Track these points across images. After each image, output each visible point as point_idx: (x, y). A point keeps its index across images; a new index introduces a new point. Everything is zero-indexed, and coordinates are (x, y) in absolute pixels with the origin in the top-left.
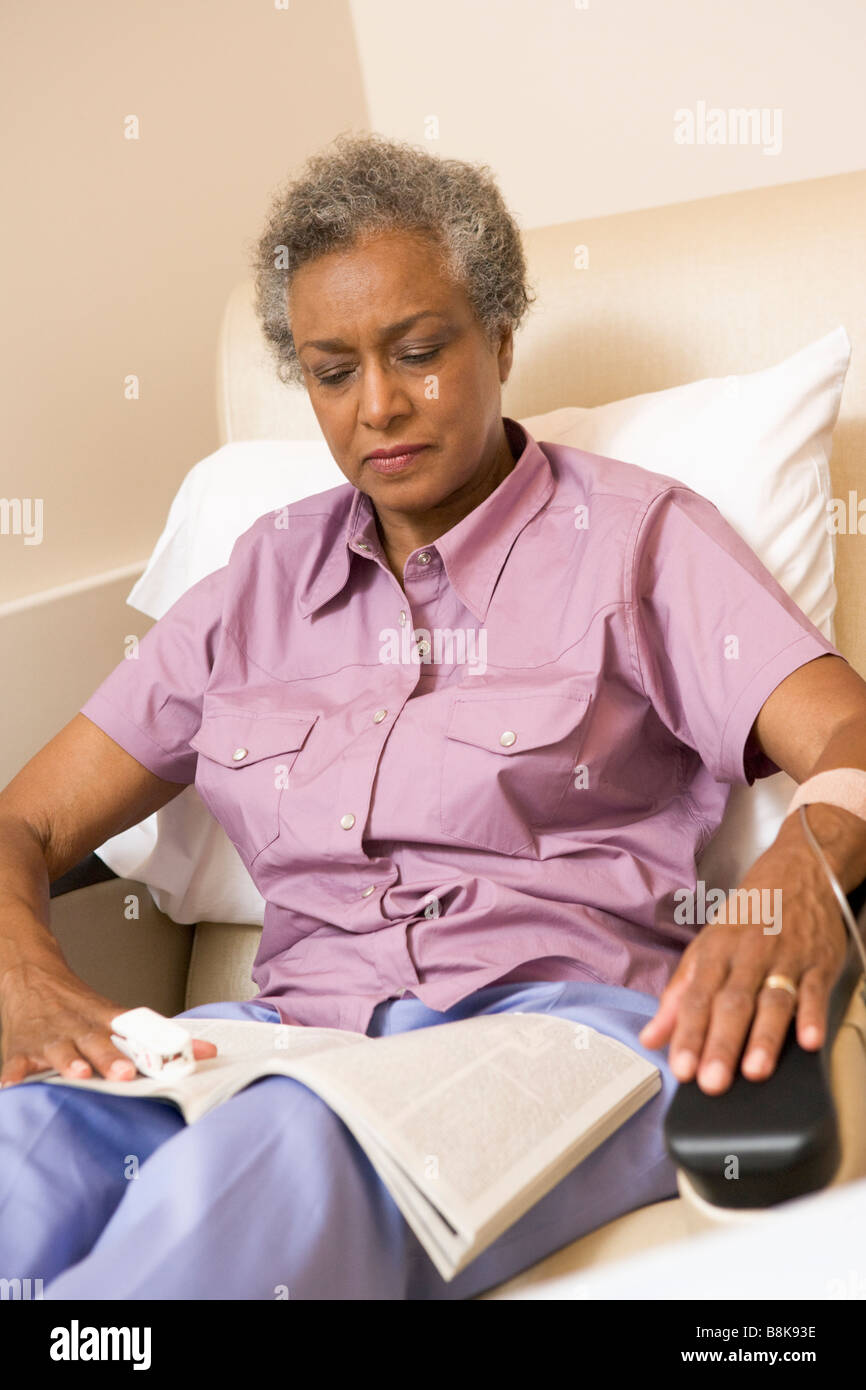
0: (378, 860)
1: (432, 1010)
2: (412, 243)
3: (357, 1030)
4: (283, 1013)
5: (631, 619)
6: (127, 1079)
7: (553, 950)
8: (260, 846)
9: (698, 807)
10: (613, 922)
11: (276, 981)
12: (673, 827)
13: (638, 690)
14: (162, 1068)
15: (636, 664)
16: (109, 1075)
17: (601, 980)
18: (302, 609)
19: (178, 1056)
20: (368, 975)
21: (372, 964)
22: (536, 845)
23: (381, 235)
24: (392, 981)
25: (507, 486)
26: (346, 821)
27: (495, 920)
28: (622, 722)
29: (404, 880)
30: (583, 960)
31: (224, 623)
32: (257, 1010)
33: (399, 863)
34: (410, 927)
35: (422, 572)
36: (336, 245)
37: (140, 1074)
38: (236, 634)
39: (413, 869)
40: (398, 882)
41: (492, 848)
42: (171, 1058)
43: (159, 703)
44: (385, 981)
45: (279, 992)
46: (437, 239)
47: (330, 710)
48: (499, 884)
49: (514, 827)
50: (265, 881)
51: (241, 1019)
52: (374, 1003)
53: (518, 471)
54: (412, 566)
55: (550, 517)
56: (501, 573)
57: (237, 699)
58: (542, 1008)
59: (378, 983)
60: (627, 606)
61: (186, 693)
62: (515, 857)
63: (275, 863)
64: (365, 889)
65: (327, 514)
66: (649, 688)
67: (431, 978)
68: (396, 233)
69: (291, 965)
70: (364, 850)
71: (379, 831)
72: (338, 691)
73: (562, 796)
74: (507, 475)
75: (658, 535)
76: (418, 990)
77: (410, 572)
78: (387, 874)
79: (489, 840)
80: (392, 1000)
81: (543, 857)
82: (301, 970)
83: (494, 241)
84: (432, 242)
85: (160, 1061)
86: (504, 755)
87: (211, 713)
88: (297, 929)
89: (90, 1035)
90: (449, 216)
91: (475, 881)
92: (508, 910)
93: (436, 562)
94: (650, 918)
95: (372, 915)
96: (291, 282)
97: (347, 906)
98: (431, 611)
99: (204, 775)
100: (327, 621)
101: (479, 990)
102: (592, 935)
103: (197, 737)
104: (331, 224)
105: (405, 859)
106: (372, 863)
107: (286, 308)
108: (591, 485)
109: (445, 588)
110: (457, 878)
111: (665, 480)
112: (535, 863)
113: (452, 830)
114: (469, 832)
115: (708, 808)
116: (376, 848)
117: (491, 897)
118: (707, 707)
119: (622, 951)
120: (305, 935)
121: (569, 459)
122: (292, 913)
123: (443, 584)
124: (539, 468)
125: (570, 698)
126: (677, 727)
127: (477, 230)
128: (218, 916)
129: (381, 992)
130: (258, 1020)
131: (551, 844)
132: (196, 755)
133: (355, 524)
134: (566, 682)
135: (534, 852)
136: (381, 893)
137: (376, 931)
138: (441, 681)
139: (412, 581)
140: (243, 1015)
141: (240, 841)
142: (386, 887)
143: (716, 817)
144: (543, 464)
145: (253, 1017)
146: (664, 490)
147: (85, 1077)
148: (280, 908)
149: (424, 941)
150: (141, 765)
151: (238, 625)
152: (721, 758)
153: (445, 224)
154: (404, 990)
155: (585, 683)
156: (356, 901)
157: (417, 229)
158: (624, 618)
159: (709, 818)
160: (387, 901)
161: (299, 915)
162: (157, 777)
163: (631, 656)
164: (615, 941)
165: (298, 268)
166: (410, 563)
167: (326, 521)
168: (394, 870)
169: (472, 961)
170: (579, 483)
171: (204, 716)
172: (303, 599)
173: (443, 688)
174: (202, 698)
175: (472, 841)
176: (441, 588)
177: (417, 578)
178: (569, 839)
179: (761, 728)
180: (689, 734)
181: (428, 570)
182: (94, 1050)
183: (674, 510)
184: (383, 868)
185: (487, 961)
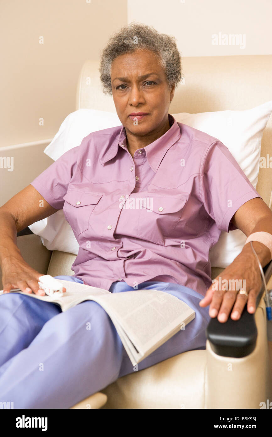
0: (117, 240)
1: (130, 286)
2: (151, 54)
3: (106, 289)
4: (84, 282)
5: (201, 179)
6: (42, 295)
7: (166, 273)
8: (82, 231)
9: (211, 236)
10: (183, 267)
11: (81, 271)
12: (204, 241)
13: (200, 200)
14: (53, 294)
15: (201, 192)
16: (36, 293)
17: (179, 283)
18: (101, 162)
19: (58, 291)
20: (110, 273)
21: (112, 270)
22: (164, 242)
23: (142, 51)
24: (117, 276)
25: (167, 134)
26: (109, 227)
27: (150, 262)
28: (194, 209)
29: (124, 247)
30: (174, 277)
31: (78, 163)
32: (76, 279)
33: (123, 241)
34: (125, 261)
35: (140, 156)
36: (129, 51)
37: (46, 295)
38: (81, 167)
39: (127, 244)
40: (122, 247)
41: (151, 241)
42: (56, 291)
43: (55, 184)
44: (115, 276)
45: (82, 275)
46: (158, 55)
47: (107, 193)
48: (152, 252)
49: (159, 236)
50: (82, 241)
51: (71, 281)
52: (112, 282)
53: (171, 130)
54: (136, 154)
55: (179, 145)
56: (163, 159)
57: (79, 186)
58: (162, 289)
59: (113, 276)
60: (201, 175)
61: (63, 183)
62: (158, 244)
63: (85, 237)
64: (112, 248)
65: (111, 135)
66: (203, 200)
67: (129, 277)
68: (147, 51)
69: (85, 267)
70: (114, 237)
71: (119, 231)
72: (110, 188)
73: (174, 228)
74: (168, 130)
75: (211, 155)
76: (125, 280)
77: (136, 155)
78: (120, 244)
79: (151, 238)
80: (117, 281)
81: (166, 245)
82: (90, 269)
83: (175, 58)
84: (157, 55)
85: (53, 292)
86: (159, 214)
87: (70, 190)
88: (89, 257)
89: (31, 281)
90: (162, 49)
91: (146, 250)
92: (154, 260)
93: (144, 153)
94: (194, 267)
95: (114, 256)
96: (112, 62)
97: (106, 252)
98: (140, 168)
99: (66, 208)
100: (108, 167)
101: (144, 282)
102: (177, 270)
103: (65, 196)
104: (128, 45)
105: (125, 241)
106: (116, 240)
107: (110, 69)
108: (192, 137)
109: (145, 162)
110: (140, 248)
111: (215, 139)
112: (163, 247)
113: (141, 234)
114: (145, 236)
115: (214, 237)
116: (117, 236)
117: (149, 255)
118: (220, 207)
119: (185, 276)
120: (91, 259)
121: (186, 128)
122: (89, 252)
123: (145, 160)
124: (177, 130)
125: (181, 200)
126: (210, 212)
127: (170, 54)
128: (61, 249)
129: (114, 279)
130: (76, 282)
131: (169, 242)
132: (64, 201)
133: (121, 138)
134: (180, 195)
135: (164, 244)
136: (117, 250)
137: (114, 261)
138: (141, 190)
139: (136, 158)
140: (72, 280)
141: (75, 229)
142: (119, 248)
143: (216, 240)
144: (178, 129)
145: (75, 281)
146: (215, 142)
147: (30, 293)
148: (84, 249)
149: (129, 265)
150: (47, 202)
151: (81, 165)
152: (222, 223)
153: (161, 51)
154: (121, 280)
155: (186, 196)
156: (109, 251)
157: (153, 50)
158: (199, 178)
159: (214, 240)
160: (119, 252)
161: (90, 253)
162: (51, 206)
163: (200, 190)
164: (184, 273)
165: (116, 58)
166: (136, 153)
167: (111, 137)
168: (121, 243)
169: (142, 273)
170: (189, 136)
171: (68, 190)
172: (101, 159)
173: (141, 191)
174: (68, 185)
175: (146, 238)
176: (144, 162)
177: (138, 157)
178: (174, 241)
179: (236, 216)
180: (213, 215)
181: (141, 156)
182: (33, 285)
183: (217, 148)
184: (118, 242)
185: (147, 274)
